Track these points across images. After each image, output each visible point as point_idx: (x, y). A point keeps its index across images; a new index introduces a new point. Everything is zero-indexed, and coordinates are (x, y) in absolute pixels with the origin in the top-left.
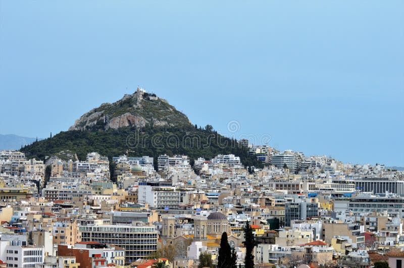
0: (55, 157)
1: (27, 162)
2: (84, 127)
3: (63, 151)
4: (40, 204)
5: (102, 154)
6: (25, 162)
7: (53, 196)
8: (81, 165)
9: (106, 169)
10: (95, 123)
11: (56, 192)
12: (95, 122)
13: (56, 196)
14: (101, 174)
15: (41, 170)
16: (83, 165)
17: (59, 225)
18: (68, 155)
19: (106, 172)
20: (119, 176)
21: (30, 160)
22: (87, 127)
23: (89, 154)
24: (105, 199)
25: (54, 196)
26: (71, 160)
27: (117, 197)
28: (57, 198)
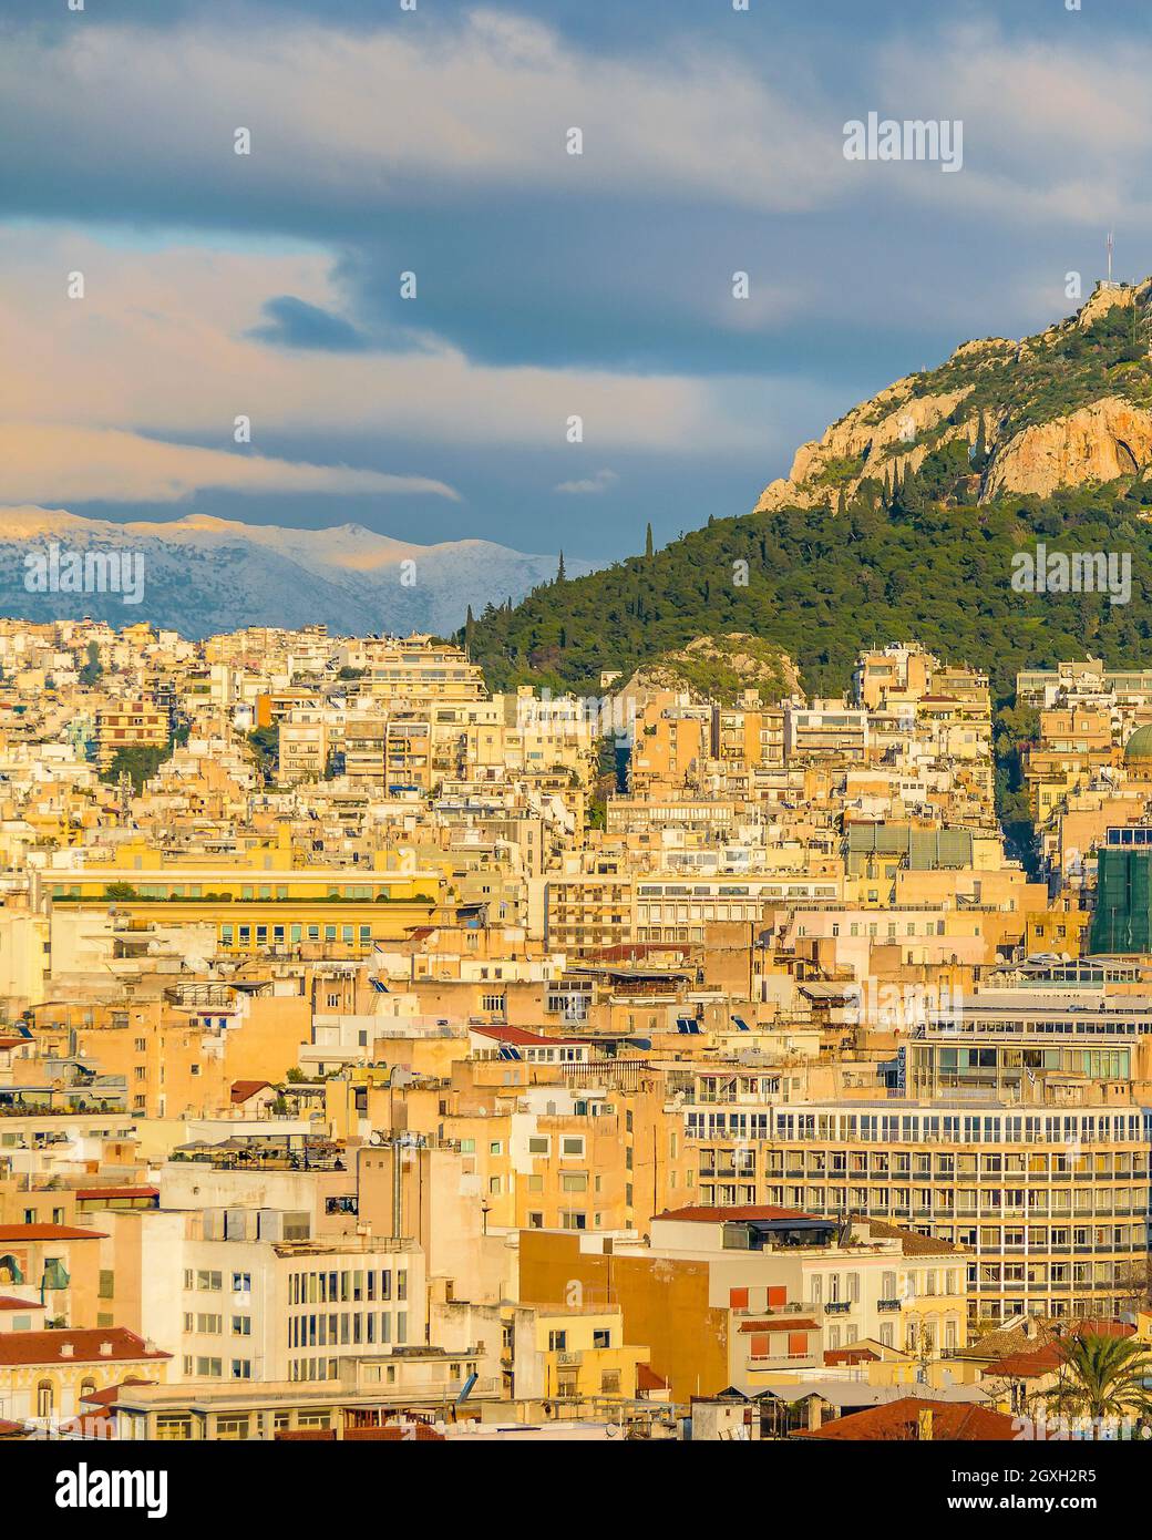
0: (661, 673)
1: (481, 709)
2: (854, 485)
3: (708, 640)
4: (485, 973)
5: (948, 651)
6: (472, 707)
7: (597, 919)
8: (815, 722)
9: (970, 741)
10: (917, 464)
11: (617, 894)
12: (917, 458)
13: (616, 919)
14: (929, 778)
15: (568, 758)
16: (826, 720)
17: (551, 1106)
18: (743, 662)
19: (967, 761)
20: (1043, 789)
21: (499, 698)
22: (867, 486)
23: (868, 658)
24: (901, 931)
25: (607, 921)
26: (751, 695)
27: (977, 919)
28: (627, 932)
